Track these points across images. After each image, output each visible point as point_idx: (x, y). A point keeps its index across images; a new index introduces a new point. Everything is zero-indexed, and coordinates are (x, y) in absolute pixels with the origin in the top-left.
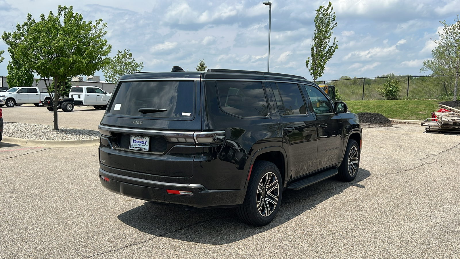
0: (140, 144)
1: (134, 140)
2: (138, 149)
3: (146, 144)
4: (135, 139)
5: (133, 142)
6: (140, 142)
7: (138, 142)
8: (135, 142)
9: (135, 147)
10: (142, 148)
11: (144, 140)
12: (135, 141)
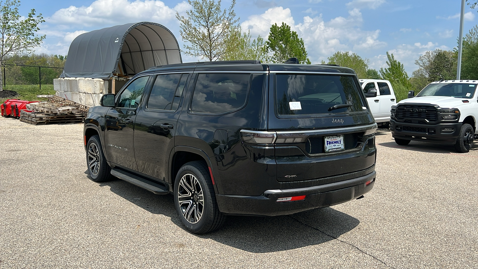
0: (335, 144)
1: (327, 142)
2: (334, 150)
3: (340, 143)
4: (329, 140)
5: (327, 144)
6: (335, 142)
7: (332, 143)
8: (330, 144)
9: (331, 149)
10: (338, 148)
11: (338, 139)
12: (329, 142)
